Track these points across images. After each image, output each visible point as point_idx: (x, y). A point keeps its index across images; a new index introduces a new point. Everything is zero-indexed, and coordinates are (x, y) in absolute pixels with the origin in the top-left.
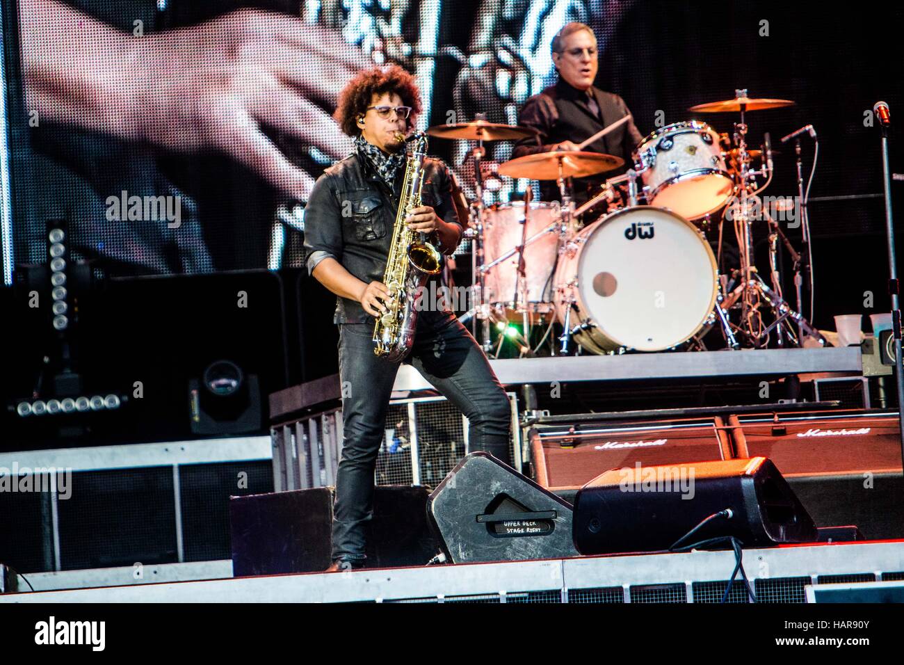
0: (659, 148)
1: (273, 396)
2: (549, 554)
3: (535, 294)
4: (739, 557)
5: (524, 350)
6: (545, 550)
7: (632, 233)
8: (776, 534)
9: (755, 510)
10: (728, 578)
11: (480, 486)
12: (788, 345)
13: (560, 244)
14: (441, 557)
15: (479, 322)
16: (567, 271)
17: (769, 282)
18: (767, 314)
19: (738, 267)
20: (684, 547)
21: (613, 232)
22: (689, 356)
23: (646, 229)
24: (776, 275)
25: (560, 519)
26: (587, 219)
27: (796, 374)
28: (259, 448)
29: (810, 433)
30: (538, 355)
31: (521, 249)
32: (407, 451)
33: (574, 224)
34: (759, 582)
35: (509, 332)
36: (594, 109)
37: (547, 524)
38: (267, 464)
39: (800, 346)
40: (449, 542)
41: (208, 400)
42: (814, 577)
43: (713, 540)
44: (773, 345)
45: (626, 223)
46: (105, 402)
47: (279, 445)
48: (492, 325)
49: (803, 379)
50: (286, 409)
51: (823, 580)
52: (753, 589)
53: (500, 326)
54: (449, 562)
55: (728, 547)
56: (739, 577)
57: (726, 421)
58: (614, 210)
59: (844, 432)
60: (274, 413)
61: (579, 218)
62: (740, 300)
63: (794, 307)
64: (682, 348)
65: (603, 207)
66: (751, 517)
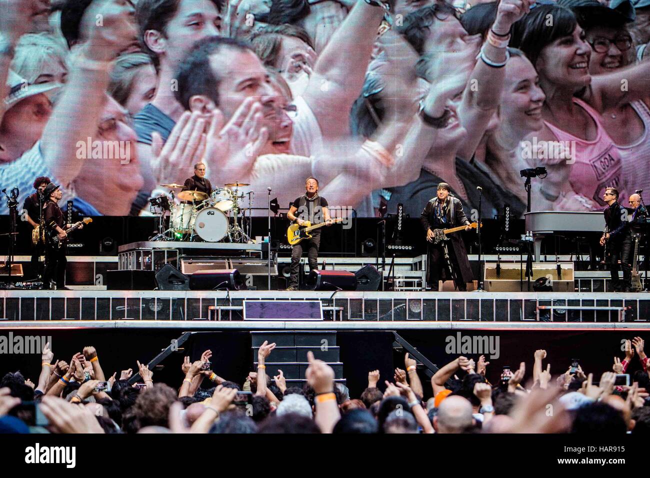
0: (217, 193)
1: (119, 247)
2: (183, 289)
3: (185, 226)
4: (228, 293)
5: (181, 240)
6: (182, 288)
7: (209, 213)
8: (237, 288)
9: (233, 282)
10: (225, 297)
11: (167, 272)
12: (245, 243)
13: (191, 215)
14: (157, 288)
15: (171, 232)
16: (193, 221)
17: (241, 227)
18: (240, 235)
19: (234, 223)
20: (215, 289)
21: (204, 213)
22: (221, 244)
23: (212, 213)
24: (242, 225)
25: (186, 281)
26: (198, 209)
27: (245, 250)
28: (115, 259)
29: (248, 264)
30: (185, 241)
31: (182, 215)
32: (151, 262)
33: (195, 210)
34: (233, 299)
35: (179, 235)
36: (203, 183)
37: (183, 282)
38: (117, 263)
39: (247, 243)
40: (159, 285)
41: (104, 246)
42: (245, 298)
43: (223, 288)
44: (241, 242)
45: (208, 211)
46: (79, 245)
47: (120, 259)
48: (174, 233)
49: (247, 251)
50: (123, 250)
51: (247, 299)
52: (231, 300)
53: (176, 234)
54: (159, 290)
55: (226, 290)
56: (228, 297)
57: (228, 260)
58: (205, 207)
59: (256, 264)
60: (119, 251)
61: (196, 209)
62: (234, 231)
63: (246, 234)
64: (219, 242)
65: (202, 207)
66: (232, 283)
